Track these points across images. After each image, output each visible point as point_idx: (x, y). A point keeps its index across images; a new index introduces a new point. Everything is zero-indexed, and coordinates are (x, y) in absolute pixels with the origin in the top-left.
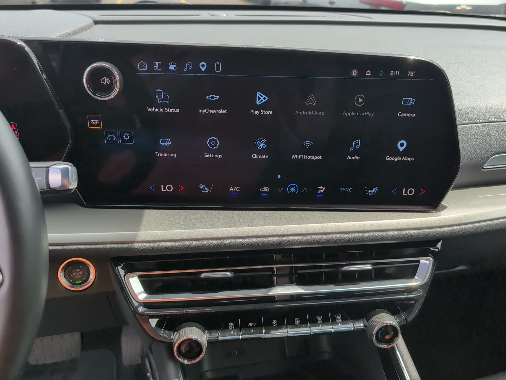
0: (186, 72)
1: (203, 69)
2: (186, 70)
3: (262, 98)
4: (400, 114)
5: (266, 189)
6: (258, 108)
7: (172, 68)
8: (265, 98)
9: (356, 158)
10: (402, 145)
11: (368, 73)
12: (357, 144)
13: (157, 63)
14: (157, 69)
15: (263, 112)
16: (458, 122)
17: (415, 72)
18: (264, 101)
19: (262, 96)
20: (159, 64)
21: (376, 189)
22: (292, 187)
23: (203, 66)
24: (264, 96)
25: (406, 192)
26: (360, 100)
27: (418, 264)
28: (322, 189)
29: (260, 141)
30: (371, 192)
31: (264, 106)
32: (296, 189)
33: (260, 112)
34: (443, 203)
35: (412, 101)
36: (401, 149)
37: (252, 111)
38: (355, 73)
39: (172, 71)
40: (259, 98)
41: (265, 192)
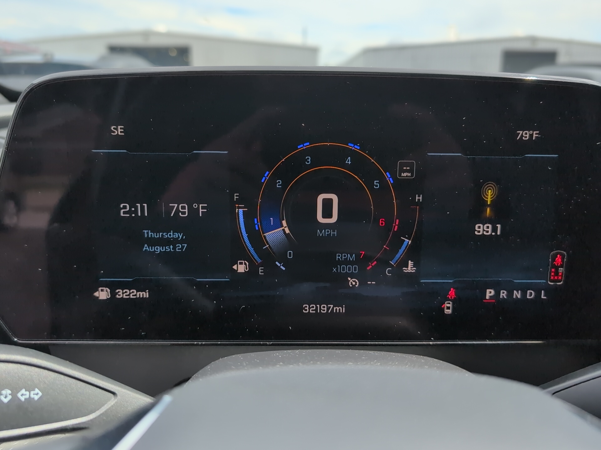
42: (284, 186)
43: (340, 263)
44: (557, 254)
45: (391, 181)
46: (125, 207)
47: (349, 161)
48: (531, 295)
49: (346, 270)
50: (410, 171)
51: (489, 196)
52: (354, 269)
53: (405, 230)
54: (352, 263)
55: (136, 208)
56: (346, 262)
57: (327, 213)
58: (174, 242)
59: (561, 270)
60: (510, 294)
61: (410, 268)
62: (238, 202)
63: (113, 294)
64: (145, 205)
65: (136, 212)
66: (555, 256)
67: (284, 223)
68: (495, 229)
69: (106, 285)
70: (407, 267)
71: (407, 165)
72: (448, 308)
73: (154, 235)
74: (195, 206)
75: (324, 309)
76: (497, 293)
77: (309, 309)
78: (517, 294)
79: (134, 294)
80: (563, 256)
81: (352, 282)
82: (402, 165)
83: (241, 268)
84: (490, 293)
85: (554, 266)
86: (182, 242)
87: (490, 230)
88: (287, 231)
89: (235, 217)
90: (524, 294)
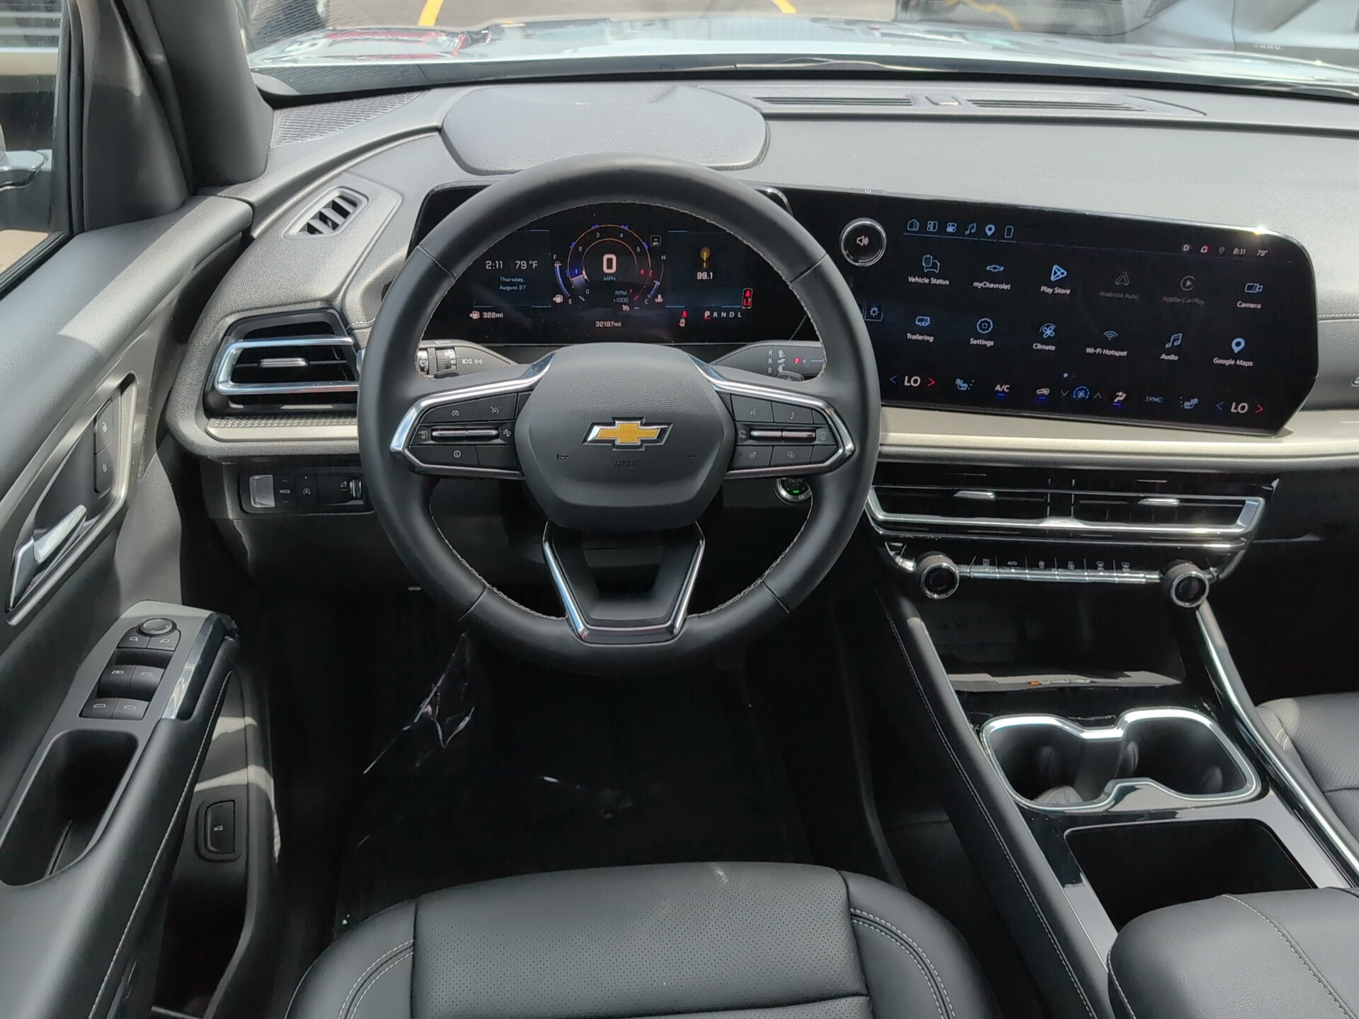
0: (968, 236)
1: (989, 233)
2: (967, 233)
3: (1059, 273)
4: (1241, 304)
5: (1045, 391)
6: (1052, 285)
7: (950, 229)
8: (1063, 273)
9: (1173, 357)
10: (1238, 345)
11: (1204, 250)
12: (1177, 339)
13: (932, 223)
14: (931, 230)
15: (1058, 290)
16: (1319, 316)
17: (1267, 252)
18: (1061, 276)
19: (1059, 271)
20: (935, 224)
21: (1195, 401)
22: (1081, 390)
23: (990, 230)
24: (1062, 271)
25: (1236, 408)
26: (1189, 283)
27: (1241, 506)
28: (1121, 396)
29: (1047, 327)
30: (1187, 405)
31: (1060, 283)
32: (1086, 393)
33: (1054, 290)
34: (1287, 426)
35: (1258, 288)
36: (1236, 349)
37: (1044, 288)
38: (1186, 248)
39: (951, 234)
40: (1055, 273)
41: (1043, 395)
42: (584, 250)
43: (618, 296)
44: (747, 290)
45: (646, 248)
46: (489, 263)
47: (622, 235)
48: (732, 314)
49: (622, 301)
50: (658, 241)
51: (705, 255)
52: (626, 300)
53: (656, 277)
54: (625, 296)
55: (496, 264)
56: (621, 296)
57: (610, 266)
58: (518, 284)
59: (749, 300)
60: (719, 314)
61: (659, 299)
62: (556, 260)
63: (481, 315)
64: (501, 262)
65: (495, 266)
66: (745, 292)
67: (584, 272)
68: (709, 275)
69: (477, 309)
70: (657, 298)
71: (656, 238)
72: (682, 323)
73: (507, 280)
74: (531, 262)
75: (608, 324)
76: (712, 314)
77: (599, 324)
78: (724, 315)
79: (494, 315)
80: (750, 291)
81: (626, 308)
82: (653, 238)
83: (558, 299)
84: (707, 314)
85: (745, 297)
86: (523, 284)
87: (706, 276)
88: (586, 277)
89: (554, 268)
90: (728, 314)
